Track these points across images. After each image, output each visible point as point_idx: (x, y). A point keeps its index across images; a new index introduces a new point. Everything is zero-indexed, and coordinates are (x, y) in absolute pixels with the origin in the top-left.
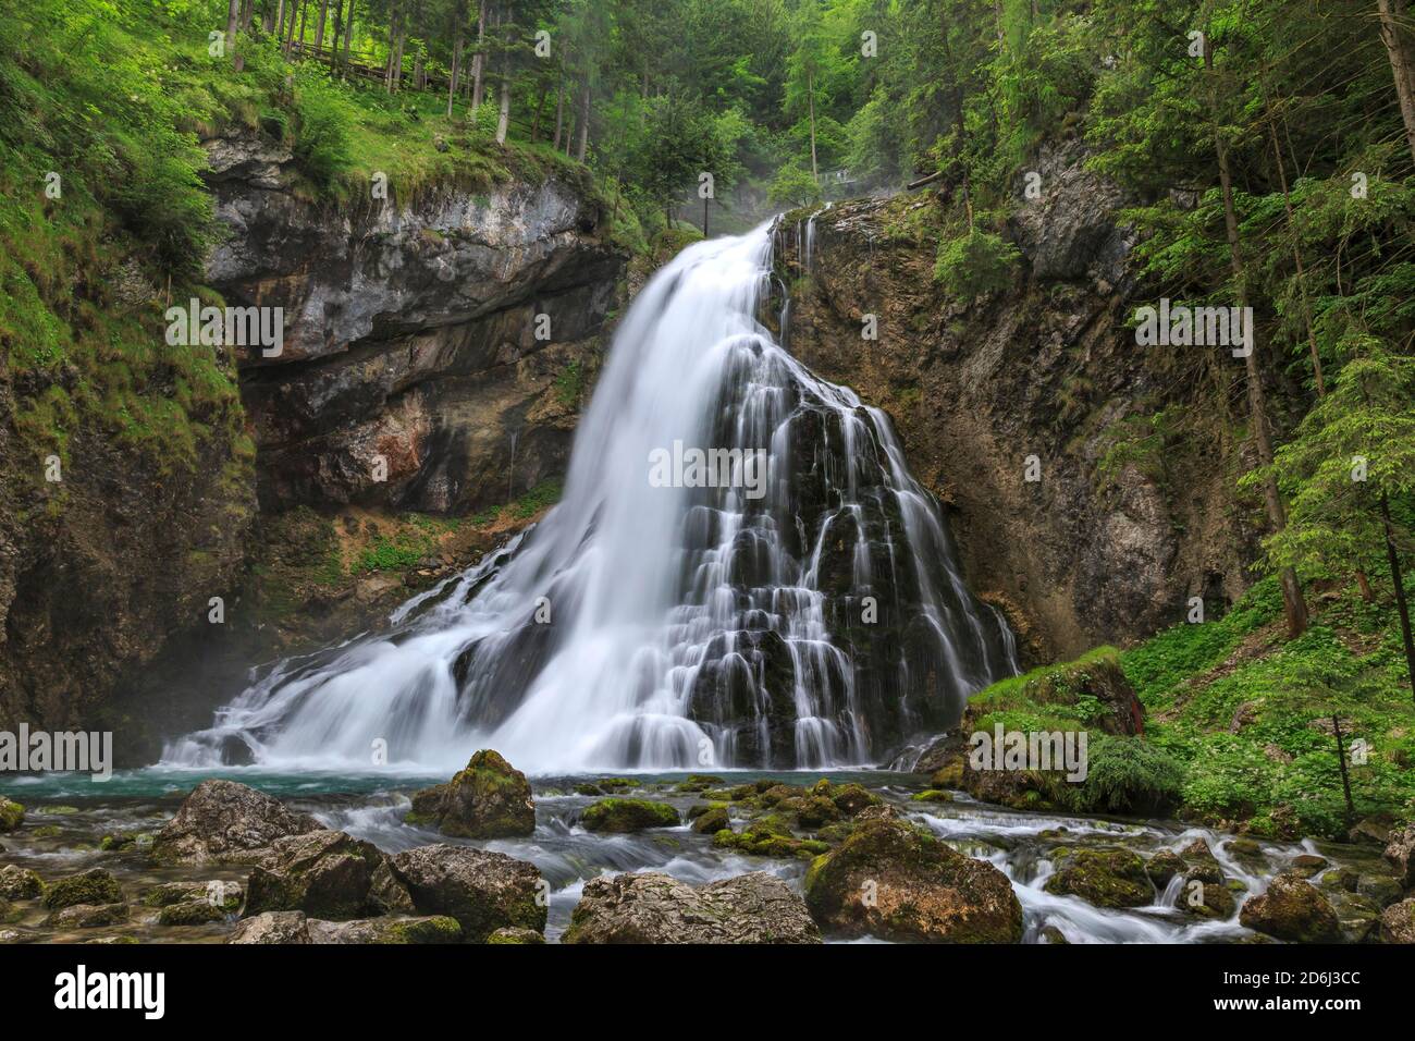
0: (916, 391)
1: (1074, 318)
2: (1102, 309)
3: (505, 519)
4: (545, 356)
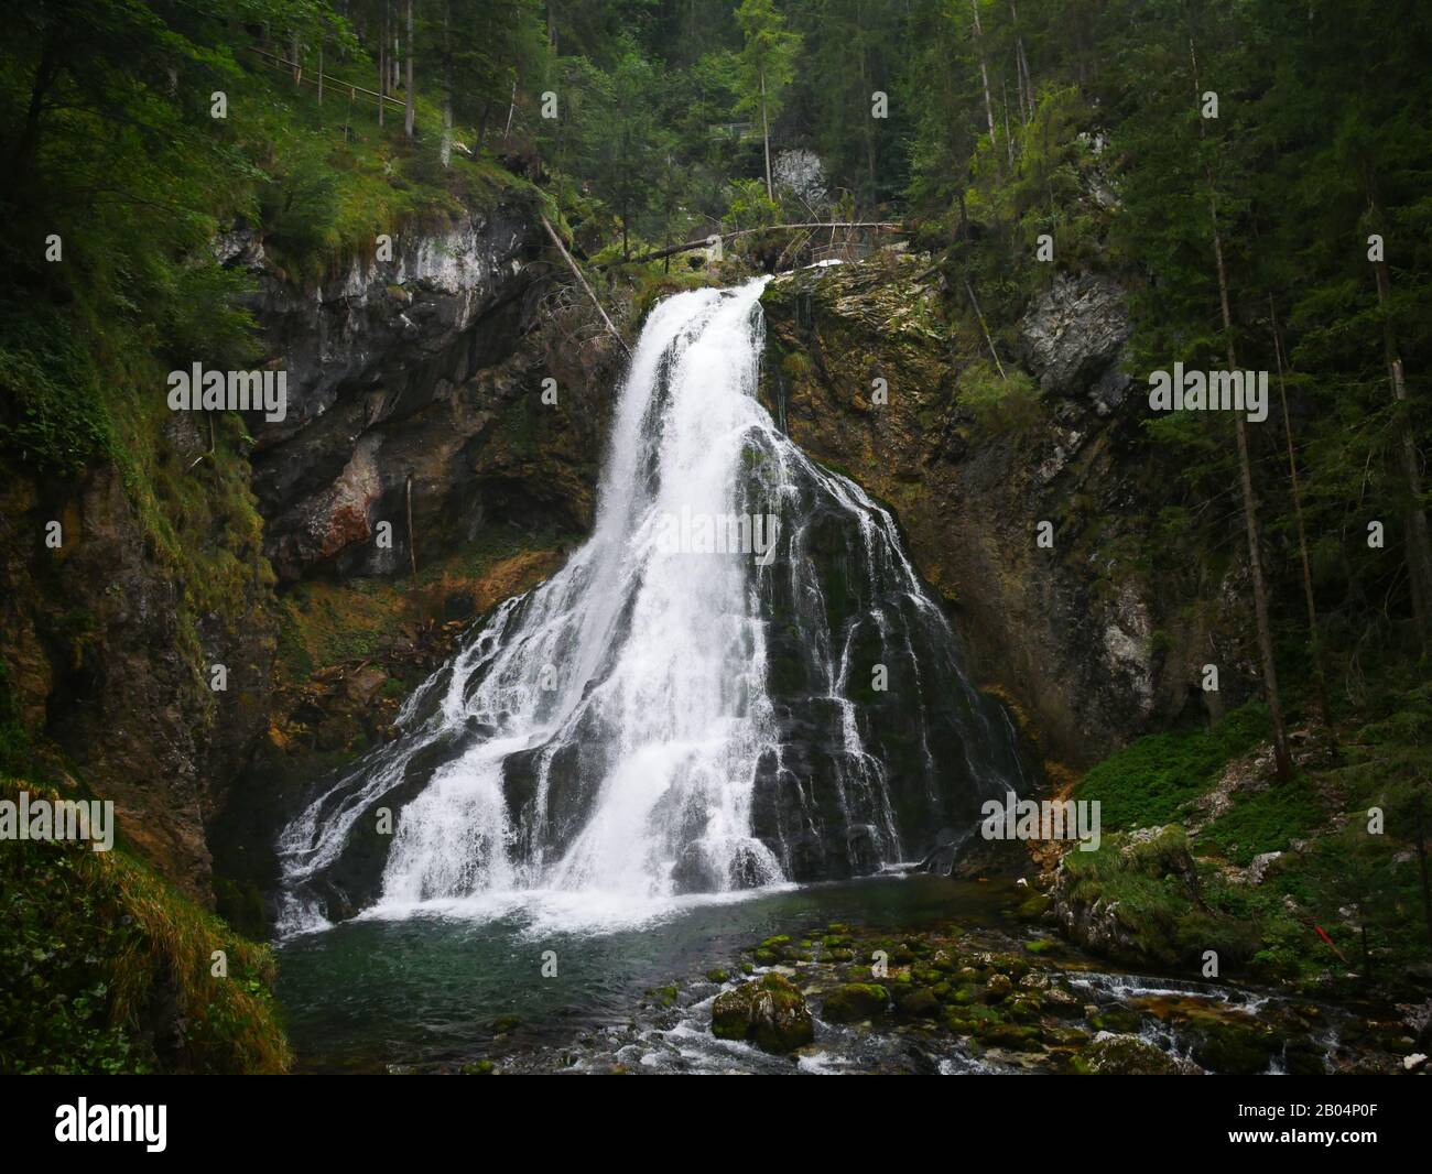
0: (918, 486)
1: (1075, 435)
2: (1100, 428)
3: (452, 580)
4: (476, 385)
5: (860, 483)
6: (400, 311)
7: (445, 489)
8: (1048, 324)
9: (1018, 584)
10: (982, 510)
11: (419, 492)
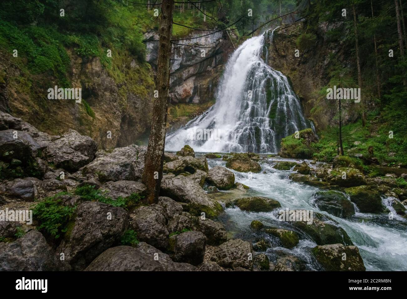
0: (296, 71)
1: (334, 51)
2: (341, 48)
4: (218, 68)
6: (191, 49)
7: (207, 86)
10: (309, 74)
11: (202, 87)
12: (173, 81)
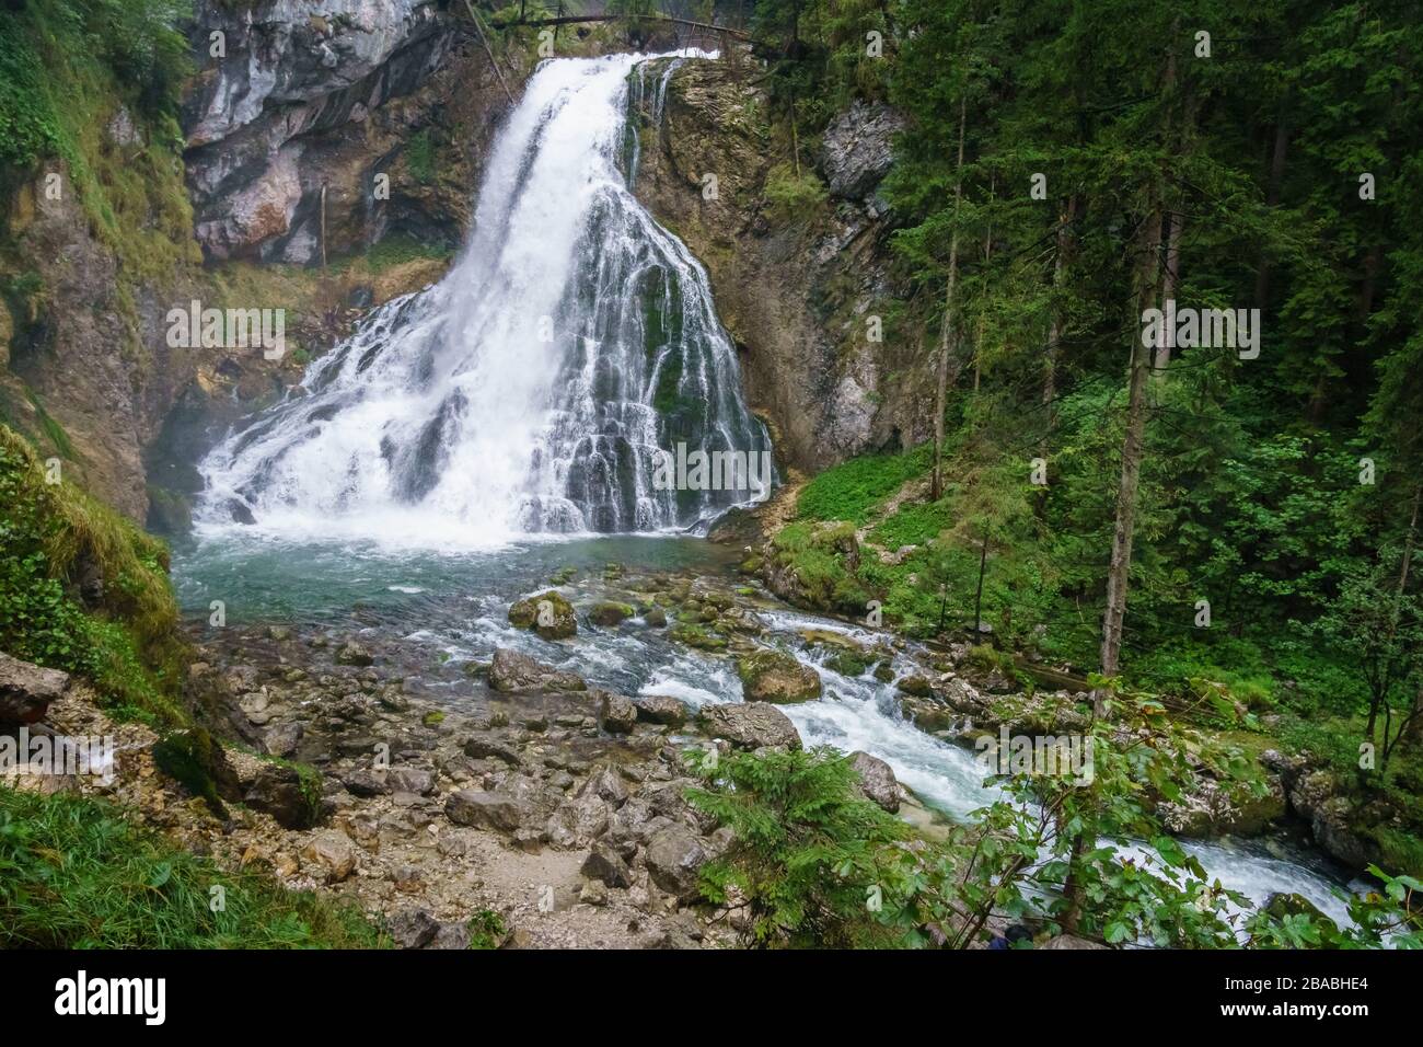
0: (729, 251)
2: (868, 228)
3: (357, 273)
4: (388, 112)
5: (685, 243)
6: (322, 41)
7: (355, 198)
8: (843, 139)
9: (790, 337)
10: (773, 278)
11: (332, 197)
12: (227, 171)
